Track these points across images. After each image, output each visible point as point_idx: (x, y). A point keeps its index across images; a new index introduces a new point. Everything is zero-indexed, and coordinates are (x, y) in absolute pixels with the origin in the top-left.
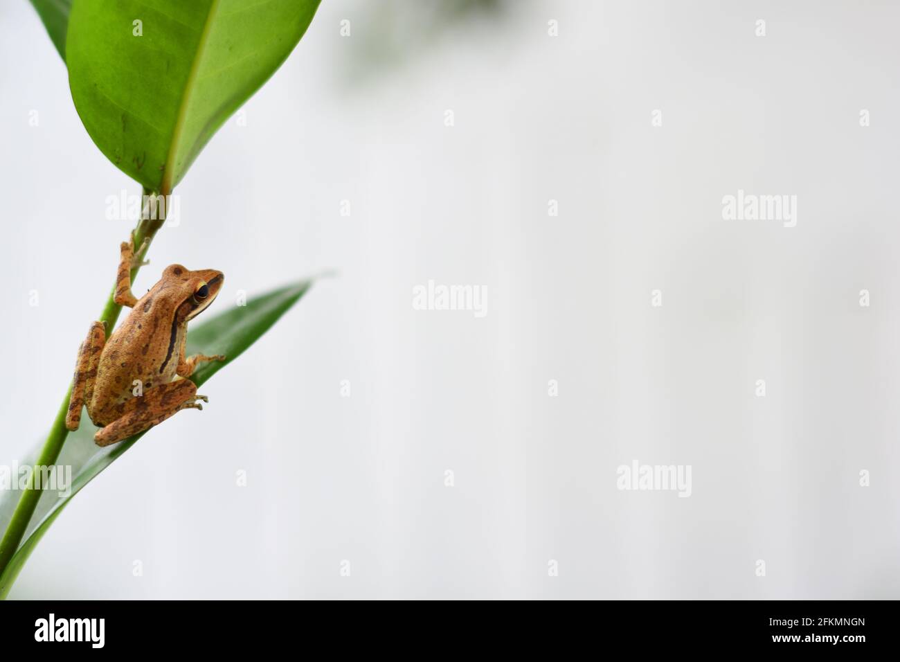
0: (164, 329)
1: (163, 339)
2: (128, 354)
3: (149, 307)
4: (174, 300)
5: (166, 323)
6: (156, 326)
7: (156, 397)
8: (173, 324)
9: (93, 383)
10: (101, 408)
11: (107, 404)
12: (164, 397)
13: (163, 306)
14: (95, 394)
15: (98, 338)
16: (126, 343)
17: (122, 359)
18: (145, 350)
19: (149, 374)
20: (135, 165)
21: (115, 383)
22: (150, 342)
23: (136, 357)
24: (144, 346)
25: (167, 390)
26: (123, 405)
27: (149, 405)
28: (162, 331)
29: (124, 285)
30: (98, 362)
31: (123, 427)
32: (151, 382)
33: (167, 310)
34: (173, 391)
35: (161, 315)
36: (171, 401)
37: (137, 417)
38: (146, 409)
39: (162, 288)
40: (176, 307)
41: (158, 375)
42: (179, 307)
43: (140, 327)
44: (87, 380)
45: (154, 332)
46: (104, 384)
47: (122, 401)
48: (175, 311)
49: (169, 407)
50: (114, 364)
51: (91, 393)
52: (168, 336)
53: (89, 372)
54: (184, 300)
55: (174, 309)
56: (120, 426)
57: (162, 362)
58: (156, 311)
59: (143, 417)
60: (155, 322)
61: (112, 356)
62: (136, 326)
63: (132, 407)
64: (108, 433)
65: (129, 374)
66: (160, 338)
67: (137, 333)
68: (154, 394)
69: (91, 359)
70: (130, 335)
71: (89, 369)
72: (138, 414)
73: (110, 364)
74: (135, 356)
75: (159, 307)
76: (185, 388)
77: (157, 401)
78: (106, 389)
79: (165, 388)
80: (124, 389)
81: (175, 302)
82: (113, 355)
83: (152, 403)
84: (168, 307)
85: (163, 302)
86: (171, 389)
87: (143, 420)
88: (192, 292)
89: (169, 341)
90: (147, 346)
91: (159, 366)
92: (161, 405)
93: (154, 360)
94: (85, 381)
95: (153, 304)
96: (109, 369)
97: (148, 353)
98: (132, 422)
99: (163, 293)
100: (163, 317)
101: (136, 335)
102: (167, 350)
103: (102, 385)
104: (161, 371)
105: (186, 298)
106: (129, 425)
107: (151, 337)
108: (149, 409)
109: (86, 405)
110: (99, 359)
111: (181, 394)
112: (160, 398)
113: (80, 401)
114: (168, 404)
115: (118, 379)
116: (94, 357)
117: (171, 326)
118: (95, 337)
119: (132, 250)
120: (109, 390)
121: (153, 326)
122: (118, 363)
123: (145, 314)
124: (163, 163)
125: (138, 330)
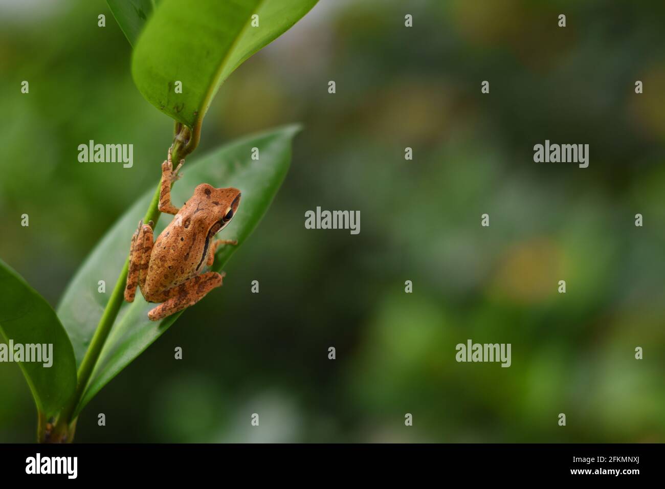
0: (200, 242)
1: (199, 248)
2: (173, 260)
3: (189, 224)
4: (208, 222)
5: (201, 237)
6: (194, 240)
7: (193, 286)
8: (207, 238)
9: (146, 274)
10: (152, 293)
11: (157, 291)
12: (199, 287)
13: (200, 225)
14: (147, 282)
15: (149, 240)
16: (172, 251)
17: (169, 264)
18: (186, 257)
19: (189, 273)
20: (175, 111)
21: (164, 278)
22: (190, 251)
23: (180, 263)
24: (186, 254)
25: (201, 281)
26: (169, 292)
27: (189, 293)
28: (199, 243)
29: (167, 199)
30: (150, 259)
31: (169, 309)
32: (190, 277)
33: (203, 228)
34: (205, 282)
35: (198, 232)
36: (204, 290)
37: (180, 302)
38: (186, 296)
39: (198, 210)
40: (210, 227)
41: (195, 272)
42: (212, 227)
43: (182, 239)
44: (141, 270)
45: (193, 244)
46: (155, 277)
47: (169, 289)
48: (208, 230)
49: (202, 294)
50: (163, 265)
51: (144, 280)
52: (203, 246)
53: (143, 265)
54: (215, 222)
55: (207, 228)
56: (167, 308)
57: (198, 264)
58: (194, 228)
59: (184, 302)
60: (193, 236)
61: (161, 259)
62: (180, 238)
63: (176, 293)
64: (159, 313)
65: (174, 274)
66: (197, 248)
67: (181, 244)
68: (192, 284)
69: (144, 256)
70: (175, 245)
71: (143, 262)
72: (181, 300)
73: (160, 264)
74: (179, 261)
75: (197, 225)
76: (213, 280)
77: (194, 290)
78: (157, 282)
79: (200, 280)
80: (170, 283)
81: (209, 224)
82: (163, 259)
83: (190, 292)
84: (203, 226)
85: (199, 222)
86: (203, 280)
87: (184, 304)
88: (222, 217)
89: (204, 249)
90: (188, 254)
91: (196, 267)
92: (197, 293)
93: (192, 264)
94: (139, 270)
95: (192, 222)
96: (159, 268)
97: (188, 260)
98: (176, 305)
99: (199, 214)
100: (199, 233)
101: (180, 246)
102: (202, 255)
103: (154, 279)
104: (197, 269)
105: (217, 221)
106: (174, 308)
107: (190, 248)
108: (188, 296)
109: (140, 286)
110: (150, 256)
111: (211, 284)
112: (196, 288)
113: (136, 284)
114: (202, 292)
115: (166, 276)
116: (146, 254)
117: (205, 239)
118: (146, 240)
119: (171, 170)
120: (159, 283)
121: (192, 239)
122: (167, 265)
123: (185, 229)
124: (197, 110)
125: (181, 242)
